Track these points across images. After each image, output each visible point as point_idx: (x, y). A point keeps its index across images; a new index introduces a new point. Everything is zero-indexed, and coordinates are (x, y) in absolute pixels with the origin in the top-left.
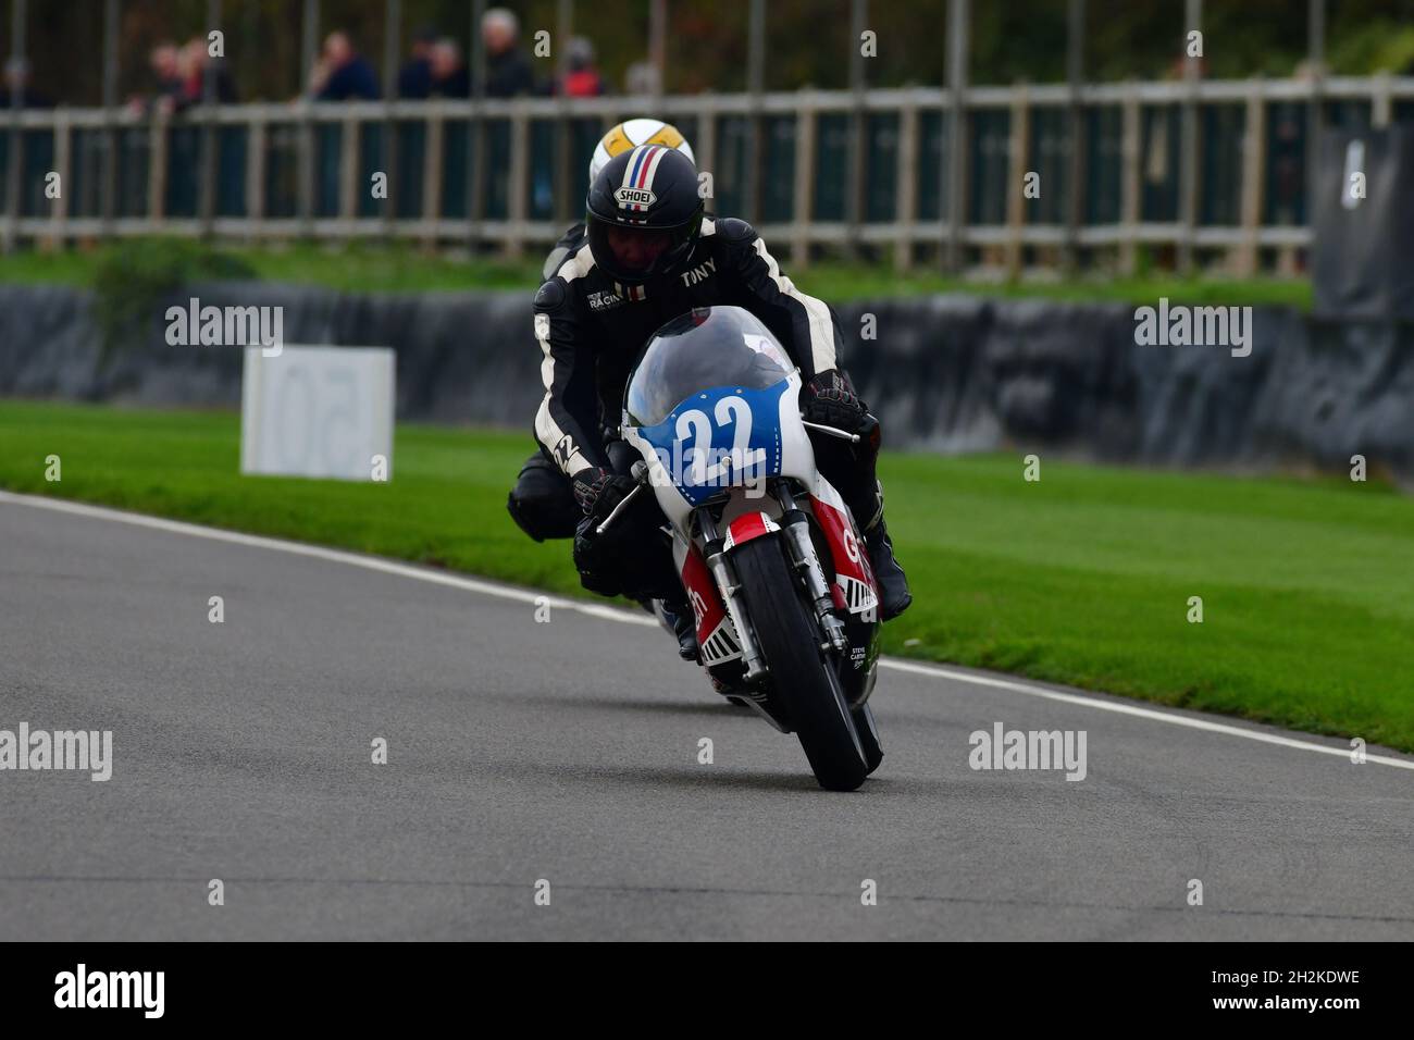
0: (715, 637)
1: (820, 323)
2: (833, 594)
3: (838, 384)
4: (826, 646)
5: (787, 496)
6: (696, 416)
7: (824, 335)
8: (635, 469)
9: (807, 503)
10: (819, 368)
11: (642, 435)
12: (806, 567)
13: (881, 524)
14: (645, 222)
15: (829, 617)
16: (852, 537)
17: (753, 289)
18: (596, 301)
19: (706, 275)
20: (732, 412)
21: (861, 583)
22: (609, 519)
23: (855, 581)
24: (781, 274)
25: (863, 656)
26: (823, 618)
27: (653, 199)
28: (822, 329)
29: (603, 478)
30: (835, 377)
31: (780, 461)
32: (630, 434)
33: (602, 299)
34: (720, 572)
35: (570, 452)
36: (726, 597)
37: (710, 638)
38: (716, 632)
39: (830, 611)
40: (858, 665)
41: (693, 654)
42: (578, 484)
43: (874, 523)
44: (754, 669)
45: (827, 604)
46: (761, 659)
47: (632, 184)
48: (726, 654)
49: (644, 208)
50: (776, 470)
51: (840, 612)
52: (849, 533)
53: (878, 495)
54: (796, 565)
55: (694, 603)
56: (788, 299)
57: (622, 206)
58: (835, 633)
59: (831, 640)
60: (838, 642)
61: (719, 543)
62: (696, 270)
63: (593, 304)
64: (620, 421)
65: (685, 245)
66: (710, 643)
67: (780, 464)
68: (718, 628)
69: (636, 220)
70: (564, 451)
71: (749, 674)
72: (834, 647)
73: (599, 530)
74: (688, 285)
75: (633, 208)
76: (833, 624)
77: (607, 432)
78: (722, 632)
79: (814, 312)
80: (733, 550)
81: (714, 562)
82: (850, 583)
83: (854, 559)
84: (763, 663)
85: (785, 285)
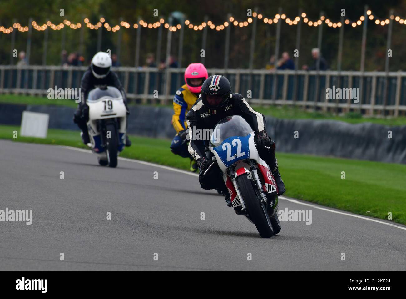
0: (235, 200)
1: (260, 119)
2: (263, 188)
3: (264, 134)
4: (262, 201)
5: (251, 164)
6: (228, 144)
7: (261, 122)
8: (213, 158)
9: (257, 165)
10: (260, 130)
11: (214, 149)
12: (256, 181)
13: (277, 170)
14: (217, 94)
15: (263, 194)
16: (269, 173)
17: (243, 111)
18: (203, 116)
19: (230, 108)
20: (236, 143)
21: (272, 185)
22: (207, 171)
23: (270, 185)
24: (250, 107)
25: (273, 204)
26: (261, 194)
27: (219, 88)
28: (260, 120)
29: (205, 160)
30: (264, 133)
31: (249, 155)
32: (211, 149)
33: (204, 115)
34: (235, 183)
35: (196, 154)
36: (236, 189)
37: (234, 200)
38: (235, 199)
39: (263, 192)
40: (271, 206)
41: (230, 205)
42: (198, 162)
43: (275, 170)
44: (244, 207)
45: (262, 190)
46: (245, 205)
47: (213, 84)
48: (238, 204)
49: (216, 90)
50: (248, 157)
51: (265, 192)
52: (268, 173)
53: (276, 162)
54: (254, 181)
55: (229, 192)
56: (252, 113)
57: (211, 89)
58: (264, 198)
59: (263, 200)
60: (265, 200)
61: (234, 176)
62: (228, 107)
63: (202, 116)
64: (209, 146)
65: (226, 100)
66: (234, 202)
67: (249, 156)
68: (235, 198)
69: (214, 93)
70: (194, 155)
71: (242, 209)
72: (264, 201)
73: (204, 174)
74: (226, 110)
75: (214, 90)
76: (263, 195)
77: (205, 149)
78: (236, 199)
79: (258, 116)
80: (237, 177)
81: (233, 180)
82: (269, 185)
83: (270, 179)
84: (246, 206)
85: (251, 109)
